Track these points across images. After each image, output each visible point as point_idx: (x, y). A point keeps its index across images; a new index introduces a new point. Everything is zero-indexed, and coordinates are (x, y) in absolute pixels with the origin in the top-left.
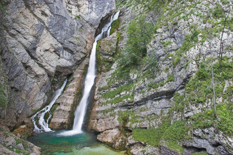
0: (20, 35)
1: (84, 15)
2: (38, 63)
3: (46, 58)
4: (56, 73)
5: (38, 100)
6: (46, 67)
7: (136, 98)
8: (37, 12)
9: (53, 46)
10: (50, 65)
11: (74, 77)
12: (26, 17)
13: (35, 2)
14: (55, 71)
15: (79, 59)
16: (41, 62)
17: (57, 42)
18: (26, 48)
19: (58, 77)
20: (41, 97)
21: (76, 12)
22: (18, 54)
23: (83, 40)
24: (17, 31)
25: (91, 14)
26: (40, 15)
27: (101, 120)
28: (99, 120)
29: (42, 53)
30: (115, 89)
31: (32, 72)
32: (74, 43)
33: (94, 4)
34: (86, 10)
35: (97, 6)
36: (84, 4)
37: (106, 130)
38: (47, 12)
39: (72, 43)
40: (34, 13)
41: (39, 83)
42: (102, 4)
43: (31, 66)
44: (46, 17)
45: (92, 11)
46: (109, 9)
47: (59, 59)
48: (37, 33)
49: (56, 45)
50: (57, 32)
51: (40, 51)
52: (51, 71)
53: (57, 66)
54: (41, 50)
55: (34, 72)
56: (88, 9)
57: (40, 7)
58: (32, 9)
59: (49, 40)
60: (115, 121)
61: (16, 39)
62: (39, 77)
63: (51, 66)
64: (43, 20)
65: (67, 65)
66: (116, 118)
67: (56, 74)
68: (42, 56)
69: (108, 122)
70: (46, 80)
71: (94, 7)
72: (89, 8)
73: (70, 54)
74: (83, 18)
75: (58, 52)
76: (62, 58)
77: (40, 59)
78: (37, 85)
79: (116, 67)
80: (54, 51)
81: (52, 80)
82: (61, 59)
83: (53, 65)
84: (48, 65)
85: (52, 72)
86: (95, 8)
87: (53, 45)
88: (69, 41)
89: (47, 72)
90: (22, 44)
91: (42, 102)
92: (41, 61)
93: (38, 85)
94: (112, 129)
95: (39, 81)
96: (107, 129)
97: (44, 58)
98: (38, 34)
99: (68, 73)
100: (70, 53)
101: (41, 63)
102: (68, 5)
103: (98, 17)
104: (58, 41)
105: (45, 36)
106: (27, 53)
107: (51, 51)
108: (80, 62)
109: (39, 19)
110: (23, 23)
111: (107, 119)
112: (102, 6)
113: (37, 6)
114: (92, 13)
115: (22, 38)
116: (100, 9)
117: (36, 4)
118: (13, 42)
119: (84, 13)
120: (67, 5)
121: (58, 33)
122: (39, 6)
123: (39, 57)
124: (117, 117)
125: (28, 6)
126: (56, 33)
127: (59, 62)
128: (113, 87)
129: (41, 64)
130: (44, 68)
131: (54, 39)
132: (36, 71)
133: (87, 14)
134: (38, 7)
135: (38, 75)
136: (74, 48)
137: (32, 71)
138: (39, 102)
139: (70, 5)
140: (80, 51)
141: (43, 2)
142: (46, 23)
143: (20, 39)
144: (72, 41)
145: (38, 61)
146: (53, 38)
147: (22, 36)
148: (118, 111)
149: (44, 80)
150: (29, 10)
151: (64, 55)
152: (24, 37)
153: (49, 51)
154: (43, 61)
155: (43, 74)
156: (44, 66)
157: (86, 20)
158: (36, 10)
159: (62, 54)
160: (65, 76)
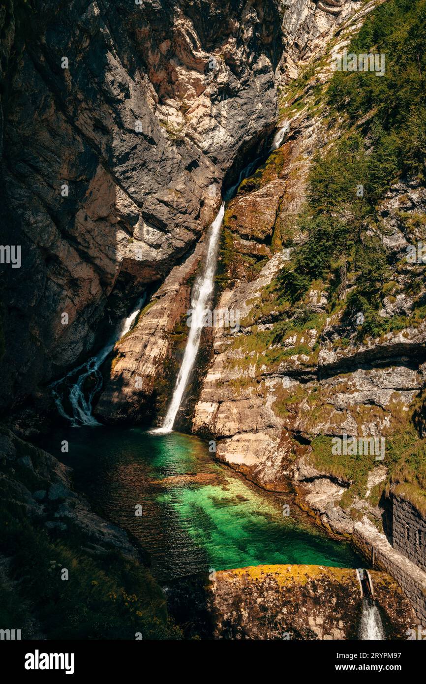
0: (39, 177)
1: (200, 133)
2: (77, 250)
3: (98, 239)
4: (119, 276)
5: (72, 343)
6: (97, 262)
7: (325, 356)
8: (82, 122)
10: (107, 256)
11: (165, 289)
12: (53, 133)
13: (78, 96)
14: (118, 271)
15: (180, 244)
16: (86, 247)
17: (129, 200)
18: (52, 210)
19: (124, 288)
20: (78, 336)
22: (32, 224)
23: (194, 197)
24: (31, 166)
25: (217, 133)
26: (91, 129)
27: (229, 404)
28: (224, 404)
29: (90, 224)
30: (268, 328)
31: (62, 271)
32: (171, 203)
33: (224, 107)
34: (203, 122)
35: (233, 113)
36: (200, 106)
37: (239, 433)
38: (109, 123)
39: (166, 204)
40: (77, 123)
41: (77, 300)
42: (244, 107)
43: (61, 255)
44: (104, 134)
45: (218, 124)
46: (263, 121)
48: (81, 175)
49: (126, 206)
50: (129, 175)
51: (86, 219)
52: (108, 271)
53: (124, 260)
54: (88, 219)
55: (67, 271)
56: (209, 118)
57: (90, 110)
58: (71, 114)
60: (266, 411)
61: (29, 186)
62: (77, 285)
64: (96, 142)
65: (150, 259)
66: (269, 404)
67: (120, 279)
68: (89, 232)
69: (247, 411)
70: (94, 292)
71: (224, 113)
72: (211, 116)
74: (196, 140)
75: (127, 226)
76: (139, 240)
77: (84, 240)
79: (272, 271)
80: (119, 222)
81: (109, 294)
82: (135, 242)
84: (103, 256)
85: (111, 274)
86: (226, 116)
87: (118, 207)
88: (158, 199)
89: (99, 274)
90: (42, 201)
91: (81, 349)
92: (86, 245)
93: (73, 303)
94: (257, 431)
95: (78, 296)
96: (244, 429)
97: (93, 238)
98: (84, 177)
99: (151, 278)
100: (158, 230)
101: (86, 250)
102: (158, 106)
103: (231, 140)
104: (130, 196)
105: (99, 183)
106: (53, 224)
107: (112, 222)
108: (184, 252)
109: (87, 140)
110: (47, 148)
111: (245, 403)
112: (244, 112)
113: (84, 105)
114: (218, 129)
115: (42, 184)
116: (240, 119)
117: (80, 102)
118: (20, 194)
119: (200, 129)
120: (156, 107)
121: (132, 177)
122: (88, 105)
123: (83, 234)
124: (271, 399)
125: (61, 107)
126: (127, 178)
127: (130, 251)
128: (264, 323)
129: (86, 253)
130: (92, 263)
131: (121, 190)
132: (70, 269)
133: (207, 131)
134: (86, 109)
135: (77, 279)
136: (170, 216)
137: (63, 268)
138: (73, 346)
139: (164, 106)
140: (186, 224)
141: (98, 97)
142: (103, 150)
143: (36, 187)
144: (166, 199)
145: (79, 243)
147: (42, 180)
148: (274, 386)
149: (90, 293)
150: (65, 114)
151: (145, 233)
152: (47, 183)
153: (106, 221)
154: (91, 245)
155: (87, 277)
156: (92, 257)
157: (202, 146)
158: (81, 116)
159: (138, 230)
160: (143, 285)
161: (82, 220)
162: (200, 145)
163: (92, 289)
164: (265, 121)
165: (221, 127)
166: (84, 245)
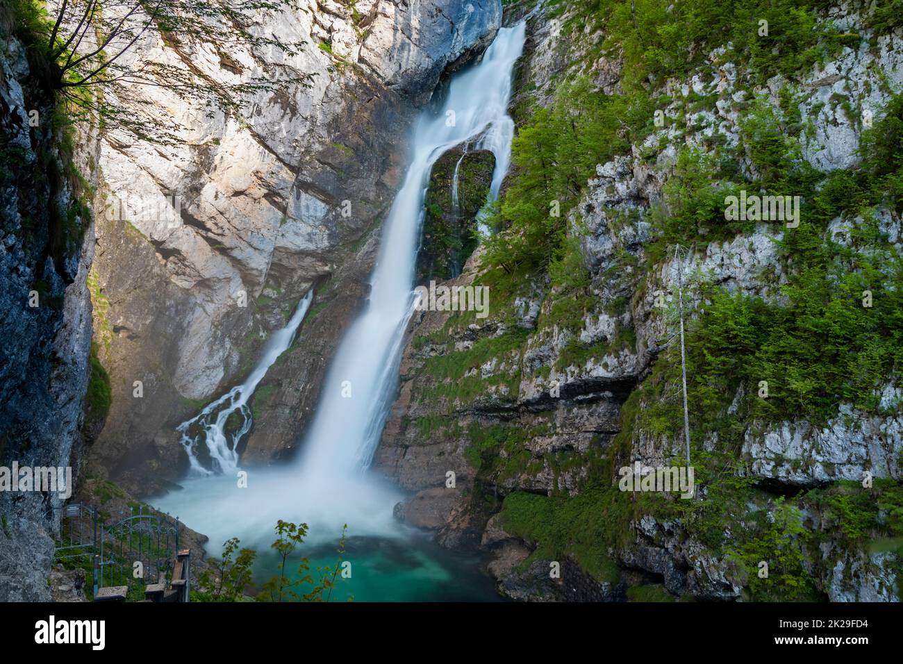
0: (147, 145)
1: (379, 56)
2: (207, 239)
3: (236, 222)
4: (271, 270)
5: (207, 368)
6: (236, 253)
8: (203, 60)
9: (261, 178)
10: (250, 245)
14: (268, 264)
15: (354, 223)
16: (218, 235)
17: (277, 164)
18: (168, 189)
19: (279, 286)
20: (216, 357)
21: (347, 45)
23: (372, 154)
25: (405, 54)
26: (216, 69)
29: (223, 203)
31: (188, 270)
32: (339, 165)
33: (415, 14)
34: (385, 40)
35: (428, 22)
36: (379, 16)
38: (241, 56)
39: (332, 166)
40: (194, 62)
41: (210, 308)
42: (446, 12)
43: (184, 248)
44: (235, 73)
45: (407, 41)
46: (475, 31)
47: (283, 221)
48: (206, 136)
49: (273, 173)
50: (277, 128)
52: (253, 265)
53: (275, 249)
54: (220, 195)
55: (194, 269)
56: (392, 32)
57: (214, 42)
58: (187, 50)
59: (247, 158)
61: (133, 159)
62: (209, 287)
63: (255, 249)
64: (224, 86)
65: (312, 247)
67: (272, 273)
68: (222, 213)
70: (234, 296)
71: (415, 23)
72: (395, 29)
73: (323, 205)
74: (375, 68)
75: (278, 200)
76: (295, 220)
77: (216, 225)
78: (204, 315)
80: (265, 196)
81: (257, 296)
82: (290, 222)
83: (261, 247)
84: (243, 245)
85: (257, 269)
86: (418, 27)
87: (263, 175)
88: (319, 160)
89: (240, 270)
90: (153, 176)
91: (221, 374)
92: (220, 231)
93: (206, 312)
95: (212, 301)
97: (229, 222)
98: (209, 138)
99: (316, 271)
100: (323, 201)
101: (219, 239)
102: (318, 17)
103: (427, 63)
104: (279, 159)
105: (233, 143)
107: (256, 197)
108: (361, 234)
109: (213, 85)
110: (156, 103)
112: (445, 20)
113: (204, 35)
114: (407, 47)
115: (151, 154)
116: (439, 30)
118: (121, 171)
119: (379, 50)
120: (315, 18)
121: (280, 130)
122: (210, 35)
123: (213, 217)
126: (273, 133)
127: (283, 235)
129: (220, 243)
130: (229, 256)
131: (267, 151)
132: (199, 267)
133: (389, 53)
134: (207, 41)
135: (208, 280)
136: (338, 183)
137: (188, 266)
138: (208, 372)
139: (326, 16)
140: (361, 193)
141: (224, 20)
143: (144, 159)
144: (331, 159)
145: (209, 230)
146: (262, 147)
147: (152, 148)
149: (230, 297)
150: (178, 53)
151: (303, 210)
152: (158, 152)
153: (246, 195)
154: (227, 231)
155: (224, 276)
156: (228, 249)
157: (383, 75)
158: (201, 52)
159: (293, 205)
160: (305, 280)
161: (211, 198)
162: (381, 74)
163: (231, 291)
164: (480, 30)
165: (412, 45)
166: (216, 232)
